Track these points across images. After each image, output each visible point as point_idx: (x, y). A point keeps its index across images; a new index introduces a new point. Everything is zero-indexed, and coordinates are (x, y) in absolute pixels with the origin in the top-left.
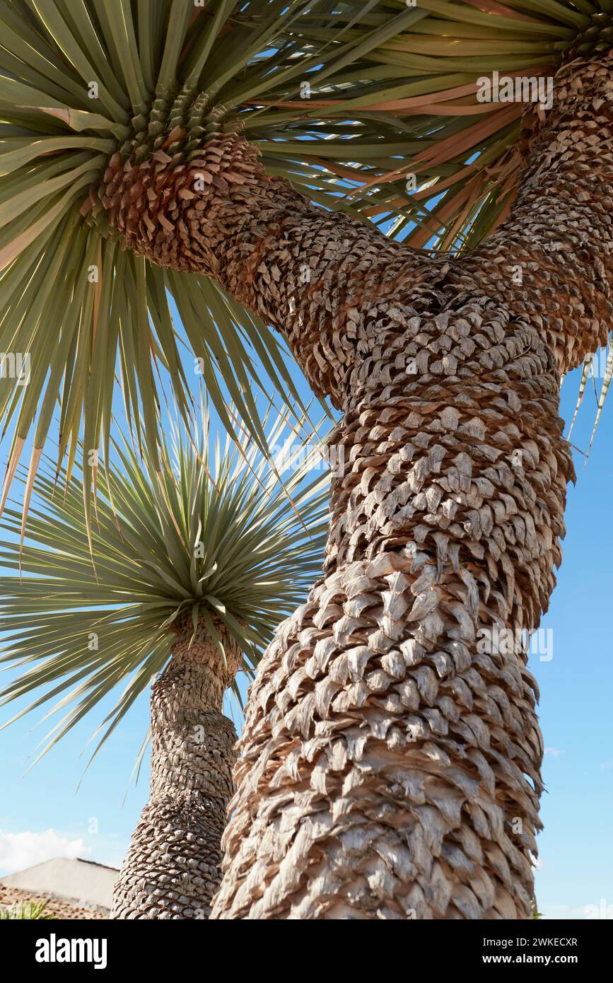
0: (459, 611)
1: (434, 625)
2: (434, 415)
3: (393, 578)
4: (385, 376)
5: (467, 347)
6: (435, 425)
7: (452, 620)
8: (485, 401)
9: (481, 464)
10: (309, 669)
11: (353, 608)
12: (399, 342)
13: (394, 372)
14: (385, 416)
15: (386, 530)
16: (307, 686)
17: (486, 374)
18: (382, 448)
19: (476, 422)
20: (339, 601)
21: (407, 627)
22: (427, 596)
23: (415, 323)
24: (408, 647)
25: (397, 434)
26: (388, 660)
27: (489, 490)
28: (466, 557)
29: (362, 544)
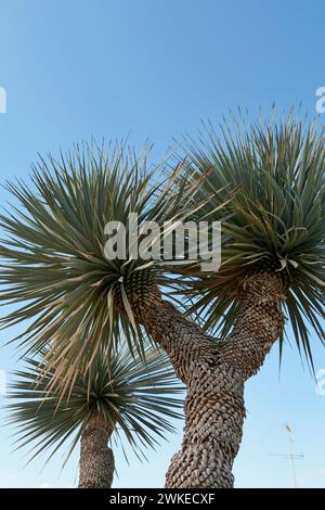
0: (219, 460)
1: (213, 464)
2: (214, 404)
3: (204, 451)
4: (202, 389)
5: (222, 384)
6: (214, 407)
7: (217, 462)
8: (226, 401)
9: (225, 419)
10: (186, 474)
11: (195, 458)
12: (205, 378)
13: (205, 388)
14: (202, 402)
15: (202, 437)
16: (185, 478)
17: (227, 393)
18: (201, 412)
19: (223, 407)
20: (192, 456)
21: (208, 464)
22: (212, 457)
23: (209, 372)
24: (208, 470)
25: (205, 409)
26: (204, 473)
27: (226, 428)
28: (220, 445)
29: (196, 439)
